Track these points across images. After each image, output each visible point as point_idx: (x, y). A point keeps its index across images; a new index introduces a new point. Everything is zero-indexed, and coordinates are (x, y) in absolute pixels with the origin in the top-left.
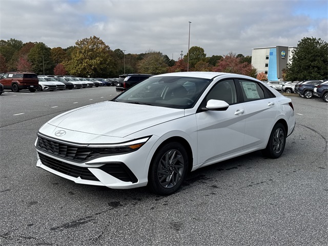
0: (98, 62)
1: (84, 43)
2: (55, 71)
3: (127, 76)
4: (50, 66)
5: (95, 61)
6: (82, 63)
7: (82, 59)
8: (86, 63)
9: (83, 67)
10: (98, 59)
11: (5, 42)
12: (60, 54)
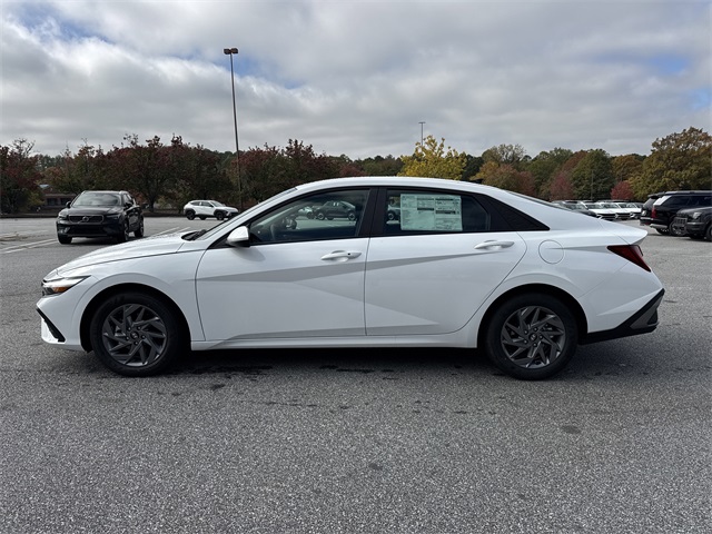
0: (694, 174)
1: (669, 143)
2: (612, 194)
3: (662, 196)
4: (607, 187)
5: (689, 172)
6: (660, 178)
7: (662, 171)
8: (669, 177)
9: (661, 184)
10: (693, 168)
11: (546, 153)
12: (629, 165)
